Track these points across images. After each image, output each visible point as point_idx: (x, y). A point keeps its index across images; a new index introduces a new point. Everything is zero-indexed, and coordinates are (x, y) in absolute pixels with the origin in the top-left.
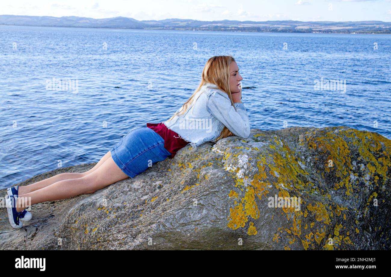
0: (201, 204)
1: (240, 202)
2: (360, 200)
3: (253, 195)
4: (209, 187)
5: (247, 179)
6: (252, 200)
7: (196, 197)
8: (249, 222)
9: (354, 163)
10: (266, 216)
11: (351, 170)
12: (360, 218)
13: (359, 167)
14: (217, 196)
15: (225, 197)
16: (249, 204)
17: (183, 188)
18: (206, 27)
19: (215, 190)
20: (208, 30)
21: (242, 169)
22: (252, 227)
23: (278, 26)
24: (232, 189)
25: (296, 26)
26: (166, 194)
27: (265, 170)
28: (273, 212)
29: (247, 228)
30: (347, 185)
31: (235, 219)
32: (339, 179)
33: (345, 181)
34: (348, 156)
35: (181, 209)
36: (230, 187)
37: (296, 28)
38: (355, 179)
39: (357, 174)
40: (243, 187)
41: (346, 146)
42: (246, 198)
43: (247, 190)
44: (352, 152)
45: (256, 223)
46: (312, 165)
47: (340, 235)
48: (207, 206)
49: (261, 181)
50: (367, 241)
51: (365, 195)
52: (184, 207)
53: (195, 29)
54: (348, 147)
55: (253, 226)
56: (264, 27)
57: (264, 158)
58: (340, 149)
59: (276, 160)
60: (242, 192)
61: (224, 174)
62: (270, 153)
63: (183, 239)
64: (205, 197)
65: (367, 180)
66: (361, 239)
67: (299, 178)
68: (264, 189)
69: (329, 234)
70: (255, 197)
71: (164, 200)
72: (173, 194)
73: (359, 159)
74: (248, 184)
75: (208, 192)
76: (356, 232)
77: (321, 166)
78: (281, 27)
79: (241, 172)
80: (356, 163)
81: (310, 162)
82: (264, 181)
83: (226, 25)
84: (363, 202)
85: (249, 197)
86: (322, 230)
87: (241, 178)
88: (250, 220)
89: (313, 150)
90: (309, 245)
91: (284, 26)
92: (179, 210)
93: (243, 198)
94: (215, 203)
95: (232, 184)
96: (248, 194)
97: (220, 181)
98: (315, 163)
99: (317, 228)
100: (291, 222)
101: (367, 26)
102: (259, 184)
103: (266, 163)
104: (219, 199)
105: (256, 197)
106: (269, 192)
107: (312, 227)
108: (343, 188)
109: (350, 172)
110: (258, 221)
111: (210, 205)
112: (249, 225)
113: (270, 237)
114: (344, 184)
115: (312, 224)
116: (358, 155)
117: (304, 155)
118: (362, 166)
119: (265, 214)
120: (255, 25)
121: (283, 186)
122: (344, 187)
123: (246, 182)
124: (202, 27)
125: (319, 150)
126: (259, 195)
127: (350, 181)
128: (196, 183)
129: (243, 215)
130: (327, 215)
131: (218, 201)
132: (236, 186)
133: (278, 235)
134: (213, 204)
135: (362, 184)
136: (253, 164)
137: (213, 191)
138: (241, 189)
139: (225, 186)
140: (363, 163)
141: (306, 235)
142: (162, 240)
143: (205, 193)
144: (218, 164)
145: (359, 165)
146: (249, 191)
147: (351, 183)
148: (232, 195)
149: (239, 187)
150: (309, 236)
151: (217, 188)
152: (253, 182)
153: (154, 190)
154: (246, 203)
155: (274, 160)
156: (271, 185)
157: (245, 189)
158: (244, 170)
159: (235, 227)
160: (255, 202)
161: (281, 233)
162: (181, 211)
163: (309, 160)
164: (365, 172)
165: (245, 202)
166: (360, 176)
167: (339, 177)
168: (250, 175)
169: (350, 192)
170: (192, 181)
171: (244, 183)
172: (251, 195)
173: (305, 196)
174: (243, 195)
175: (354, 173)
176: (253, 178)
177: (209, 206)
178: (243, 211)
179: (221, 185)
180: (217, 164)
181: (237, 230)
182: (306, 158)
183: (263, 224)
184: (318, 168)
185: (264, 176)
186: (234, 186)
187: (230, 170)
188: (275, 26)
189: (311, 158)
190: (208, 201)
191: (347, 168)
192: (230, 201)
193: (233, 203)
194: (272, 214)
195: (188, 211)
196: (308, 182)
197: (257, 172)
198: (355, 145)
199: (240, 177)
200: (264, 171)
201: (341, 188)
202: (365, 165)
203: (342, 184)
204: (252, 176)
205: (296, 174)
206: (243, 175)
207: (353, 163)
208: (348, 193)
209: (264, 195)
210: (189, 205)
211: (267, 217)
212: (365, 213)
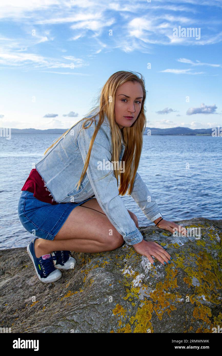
0: (73, 320)
4: (88, 297)
5: (145, 288)
6: (147, 320)
7: (71, 309)
14: (96, 311)
15: (108, 313)
16: (142, 325)
17: (66, 293)
19: (95, 303)
21: (141, 274)
24: (119, 302)
26: (46, 299)
27: (177, 276)
35: (48, 325)
36: (117, 300)
40: (137, 299)
42: (137, 317)
43: (141, 305)
48: (82, 324)
49: (167, 292)
52: (53, 322)
57: (181, 259)
59: (201, 261)
60: (133, 308)
61: (112, 281)
62: (192, 252)
64: (81, 311)
68: (169, 303)
70: (152, 317)
71: (40, 307)
72: (52, 300)
74: (146, 295)
75: (85, 305)
79: (139, 278)
82: (172, 292)
85: (143, 315)
87: (137, 287)
92: (45, 326)
93: (132, 317)
94: (93, 321)
95: (121, 295)
96: (142, 310)
97: (104, 290)
102: (163, 296)
103: (183, 266)
104: (98, 316)
105: (154, 316)
106: (176, 309)
111: (86, 322)
126: (160, 313)
128: (81, 288)
131: (97, 318)
132: (126, 298)
134: (89, 323)
136: (159, 267)
137: (92, 303)
138: (133, 304)
143: (81, 305)
144: (117, 264)
146: (144, 307)
148: (118, 312)
149: (130, 300)
151: (98, 300)
152: (155, 293)
153: (44, 291)
154: (138, 323)
155: (196, 262)
156: (182, 298)
157: (139, 303)
158: (144, 276)
162: (46, 329)
165: (136, 323)
170: (77, 285)
171: (139, 294)
172: (147, 312)
174: (134, 313)
176: (154, 287)
177: (84, 325)
179: (104, 295)
180: (115, 264)
185: (174, 285)
186: (122, 298)
187: (127, 274)
190: (84, 317)
192: (113, 320)
193: (116, 324)
195: (56, 329)
197: (161, 280)
199: (136, 285)
200: (175, 277)
204: (153, 284)
206: (140, 282)
209: (167, 313)
210: (58, 321)
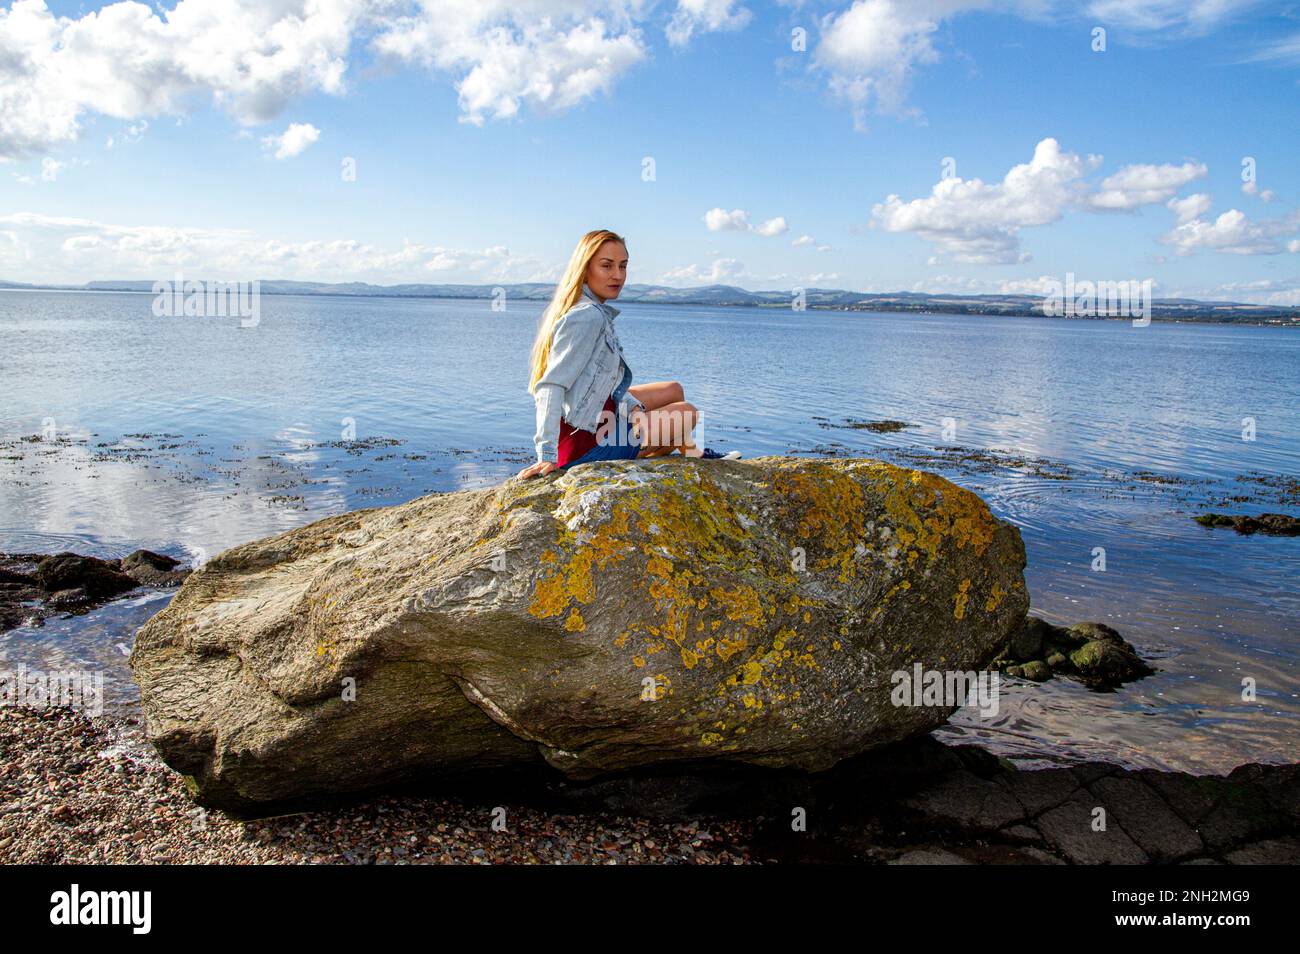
0: (490, 569)
1: (559, 570)
2: (866, 592)
3: (589, 562)
4: (508, 541)
5: (583, 532)
6: (585, 570)
7: (485, 557)
8: (570, 607)
9: (871, 525)
10: (608, 599)
11: (860, 537)
12: (855, 624)
13: (878, 534)
14: (518, 557)
15: (534, 560)
16: (577, 576)
18: (867, 305)
19: (517, 547)
20: (871, 309)
21: (579, 515)
22: (575, 617)
23: (999, 304)
24: (548, 547)
25: (1033, 305)
27: (628, 520)
28: (626, 593)
29: (565, 618)
30: (844, 564)
31: (545, 600)
32: (830, 552)
33: (843, 556)
34: (857, 511)
35: (455, 576)
36: (545, 544)
37: (1032, 308)
38: (865, 554)
39: (872, 545)
40: (573, 545)
41: (858, 493)
42: (572, 565)
43: (578, 552)
44: (869, 505)
45: (584, 610)
46: (771, 521)
47: (786, 648)
48: (499, 574)
49: (613, 538)
50: (859, 665)
51: (881, 583)
52: (461, 572)
53: (849, 307)
54: (861, 495)
55: (579, 615)
56: (973, 306)
57: (637, 500)
58: (841, 498)
59: (666, 504)
60: (567, 554)
61: (540, 521)
62: (656, 493)
63: (451, 627)
65: (890, 558)
66: (843, 661)
67: (720, 540)
68: (615, 551)
69: (759, 645)
70: (592, 566)
73: (881, 518)
74: (584, 540)
75: (504, 551)
76: (832, 648)
77: (790, 526)
78: (1005, 306)
79: (576, 519)
80: (873, 526)
81: (768, 516)
82: (620, 539)
83: (904, 301)
84: (871, 596)
85: (579, 564)
86: (737, 636)
87: (573, 531)
88: (573, 603)
89: (782, 496)
90: (699, 659)
91: (1012, 305)
92: (452, 577)
93: (566, 565)
94: (514, 569)
95: (552, 539)
96: (578, 558)
97: (529, 533)
98: (777, 519)
99: (727, 631)
100: (662, 614)
101: (1166, 307)
102: (607, 543)
103: (638, 508)
104: (521, 564)
105: (594, 565)
106: (624, 559)
107: (714, 628)
108: (835, 568)
109: (857, 540)
110: (589, 607)
111: (505, 573)
112: (569, 613)
113: (609, 638)
114: (839, 562)
115: (716, 624)
116: (882, 511)
117: (758, 504)
118: (886, 532)
119: (607, 595)
120: (957, 302)
121: (665, 551)
122: (838, 568)
123: (580, 538)
124: (862, 304)
125: (793, 496)
126: (602, 563)
127: (852, 557)
128: (498, 534)
129: (560, 594)
130: (759, 609)
132: (558, 543)
133: (626, 635)
134: (509, 572)
135: (879, 565)
136: (605, 507)
137: (513, 548)
138: (567, 550)
139: (538, 542)
140: (889, 526)
141: (700, 643)
142: (416, 626)
144: (548, 505)
145: (880, 528)
146: (581, 554)
147: (854, 561)
148: (547, 558)
149: (564, 545)
150: (705, 644)
151: (521, 544)
152: (597, 538)
154: (572, 573)
155: (659, 505)
156: (633, 547)
157: (575, 549)
158: (583, 517)
159: (543, 615)
160: (589, 574)
161: (634, 632)
163: (765, 513)
164: (890, 543)
165: (570, 573)
166: (878, 548)
167: (830, 549)
168: (591, 527)
169: (848, 576)
171: (575, 539)
172: (585, 561)
173: (712, 573)
174: (568, 560)
175: (867, 542)
176: (596, 532)
178: (563, 587)
179: (529, 538)
181: (546, 619)
182: (760, 509)
183: (600, 614)
184: (783, 529)
185: (624, 529)
186: (554, 542)
187: (561, 516)
188: (995, 304)
189: (771, 509)
191: (852, 534)
192: (541, 568)
193: (546, 573)
194: (621, 598)
196: (743, 550)
197: (606, 522)
198: (880, 493)
199: (572, 528)
200: (626, 521)
201: (830, 567)
202: (893, 530)
203: (834, 560)
204: (594, 527)
205: (714, 532)
206: (578, 524)
207: (868, 525)
208: (842, 578)
209: (612, 563)
211: (611, 601)
212: (874, 616)
